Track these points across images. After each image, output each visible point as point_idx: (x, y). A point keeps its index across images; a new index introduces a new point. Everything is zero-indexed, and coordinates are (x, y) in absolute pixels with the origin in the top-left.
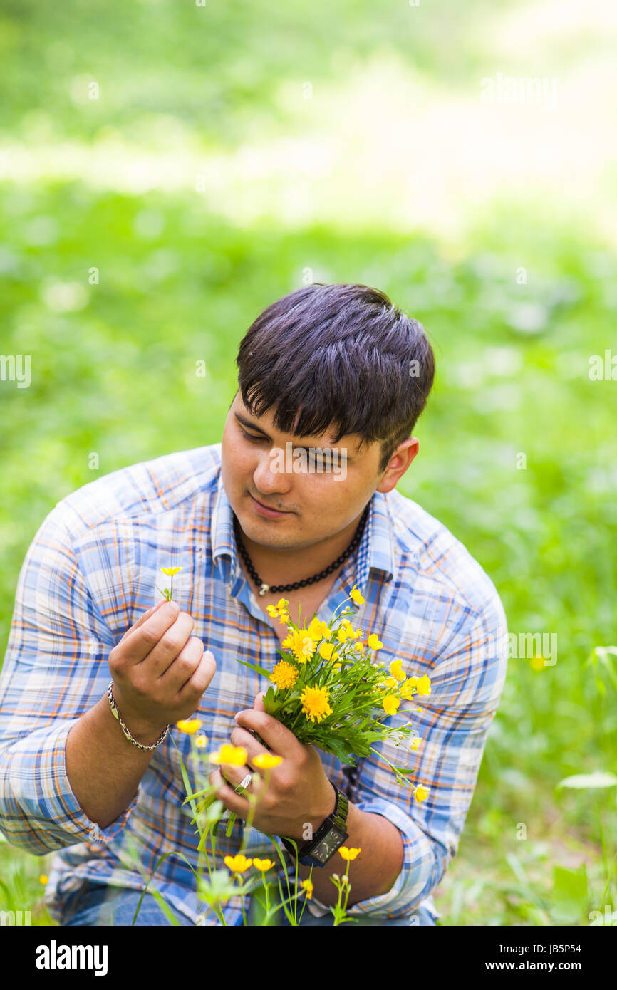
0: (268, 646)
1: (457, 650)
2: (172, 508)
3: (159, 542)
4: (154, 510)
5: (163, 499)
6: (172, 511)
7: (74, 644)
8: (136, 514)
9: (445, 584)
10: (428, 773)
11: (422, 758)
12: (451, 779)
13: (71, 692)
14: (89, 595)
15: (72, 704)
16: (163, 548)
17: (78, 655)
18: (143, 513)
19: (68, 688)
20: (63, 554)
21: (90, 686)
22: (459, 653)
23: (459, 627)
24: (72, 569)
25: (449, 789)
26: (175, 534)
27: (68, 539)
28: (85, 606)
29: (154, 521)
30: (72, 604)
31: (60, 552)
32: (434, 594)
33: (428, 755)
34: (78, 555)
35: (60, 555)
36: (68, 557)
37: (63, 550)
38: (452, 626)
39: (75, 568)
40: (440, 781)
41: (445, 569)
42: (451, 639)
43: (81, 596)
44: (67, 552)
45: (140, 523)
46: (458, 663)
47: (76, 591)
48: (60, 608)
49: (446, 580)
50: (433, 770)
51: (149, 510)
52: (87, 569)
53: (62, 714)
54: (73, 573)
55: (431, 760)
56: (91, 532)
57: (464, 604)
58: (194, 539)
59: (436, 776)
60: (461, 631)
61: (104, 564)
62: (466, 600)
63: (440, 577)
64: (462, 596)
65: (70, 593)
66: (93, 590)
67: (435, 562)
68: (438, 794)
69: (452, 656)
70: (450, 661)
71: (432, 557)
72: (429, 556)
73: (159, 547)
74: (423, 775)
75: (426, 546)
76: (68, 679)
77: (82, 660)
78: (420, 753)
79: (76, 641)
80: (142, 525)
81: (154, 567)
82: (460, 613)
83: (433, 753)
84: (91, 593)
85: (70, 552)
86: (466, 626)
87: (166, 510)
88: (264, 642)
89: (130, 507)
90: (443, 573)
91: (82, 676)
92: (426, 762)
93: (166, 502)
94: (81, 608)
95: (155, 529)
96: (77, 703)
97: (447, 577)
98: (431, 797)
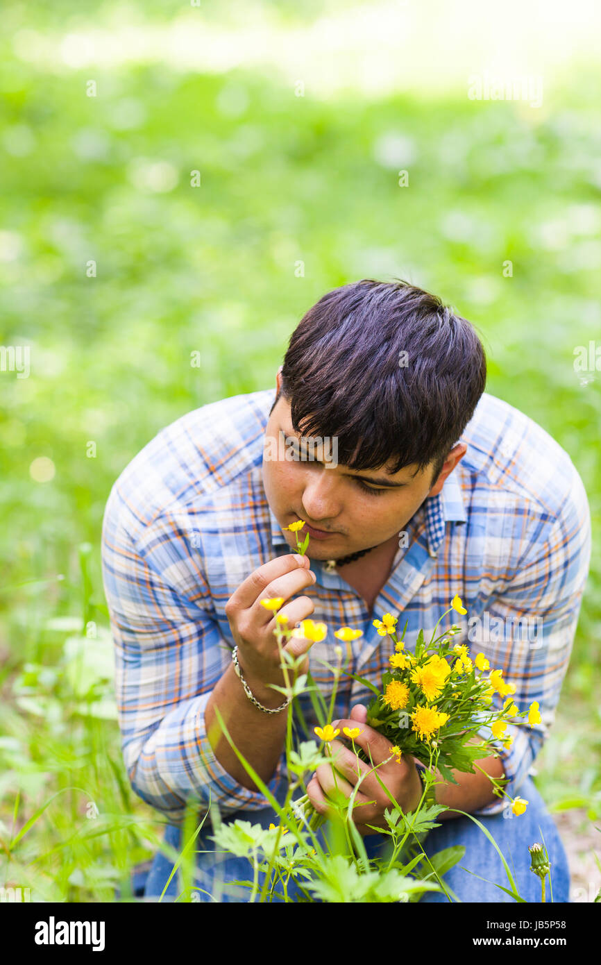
0: (352, 608)
1: (535, 559)
2: (227, 484)
3: (220, 525)
4: (208, 491)
5: (216, 475)
6: (227, 488)
7: (173, 633)
8: (189, 502)
9: (518, 494)
10: (518, 667)
11: (511, 655)
12: (543, 667)
13: (186, 674)
14: (171, 589)
15: (190, 684)
16: (224, 531)
17: (181, 641)
18: (197, 497)
19: (181, 672)
20: (131, 559)
21: (201, 661)
22: (538, 562)
23: (536, 535)
24: (145, 572)
25: (541, 676)
26: (235, 512)
27: (130, 543)
28: (172, 601)
29: (210, 504)
30: (159, 605)
31: (127, 558)
32: (509, 507)
33: (517, 652)
34: (145, 557)
35: (129, 561)
36: (136, 561)
37: (129, 556)
38: (529, 536)
39: (147, 570)
40: (531, 672)
41: (516, 476)
42: (528, 550)
43: (164, 594)
44: (133, 557)
45: (195, 510)
46: (537, 571)
47: (158, 592)
48: (149, 611)
49: (519, 490)
50: (523, 663)
51: (202, 492)
52: (159, 568)
53: (184, 695)
54: (148, 576)
55: (520, 656)
56: (149, 529)
57: (540, 510)
58: (256, 516)
59: (527, 668)
60: (539, 539)
61: (174, 558)
62: (542, 506)
63: (513, 487)
64: (538, 502)
65: (152, 595)
66: (173, 584)
67: (503, 472)
68: (530, 683)
69: (531, 566)
70: (529, 571)
71: (500, 466)
72: (497, 466)
73: (220, 530)
74: (513, 670)
75: (492, 458)
76: (178, 664)
77: (187, 644)
78: (509, 651)
79: (174, 630)
80: (198, 513)
81: (220, 554)
82: (537, 521)
83: (521, 648)
84: (172, 586)
85: (136, 555)
86: (543, 532)
87: (221, 487)
88: (348, 605)
89: (183, 494)
90: (515, 481)
91: (190, 655)
92: (515, 658)
93: (220, 478)
94: (168, 605)
95: (213, 512)
96: (195, 681)
97: (519, 484)
98: (524, 687)
